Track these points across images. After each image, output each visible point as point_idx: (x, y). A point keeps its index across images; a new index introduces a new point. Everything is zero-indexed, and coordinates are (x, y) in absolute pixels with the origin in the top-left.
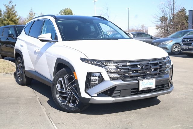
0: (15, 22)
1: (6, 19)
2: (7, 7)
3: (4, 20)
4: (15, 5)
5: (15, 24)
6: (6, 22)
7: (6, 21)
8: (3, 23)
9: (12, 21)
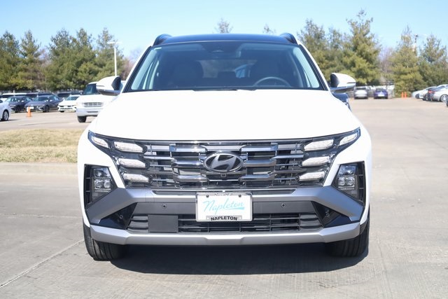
0: (368, 58)
1: (350, 52)
2: (352, 25)
3: (346, 54)
4: (372, 19)
5: (368, 63)
6: (348, 60)
7: (349, 56)
8: (342, 62)
9: (362, 56)
